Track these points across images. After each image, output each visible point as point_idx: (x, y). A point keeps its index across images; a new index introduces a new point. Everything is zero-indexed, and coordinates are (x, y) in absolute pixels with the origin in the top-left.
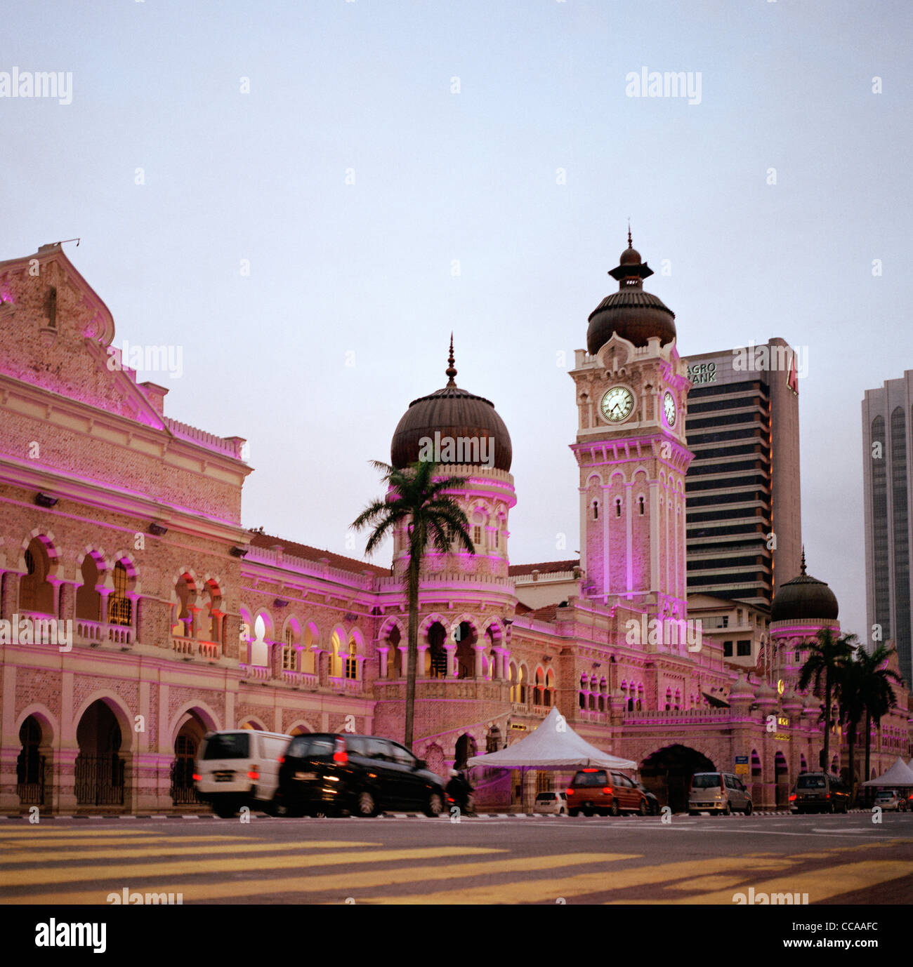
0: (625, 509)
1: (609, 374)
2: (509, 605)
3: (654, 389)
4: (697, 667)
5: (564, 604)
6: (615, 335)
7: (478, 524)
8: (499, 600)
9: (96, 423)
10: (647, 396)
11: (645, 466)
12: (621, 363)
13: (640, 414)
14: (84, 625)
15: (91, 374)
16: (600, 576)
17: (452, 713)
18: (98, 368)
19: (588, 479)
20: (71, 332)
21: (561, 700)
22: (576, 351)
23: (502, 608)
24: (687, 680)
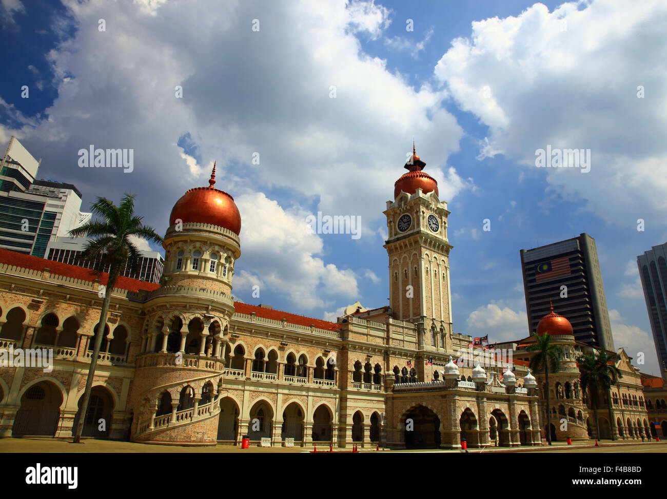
0: (409, 274)
1: (400, 210)
3: (419, 212)
5: (345, 321)
6: (403, 190)
8: (201, 302)
10: (416, 217)
12: (405, 203)
13: (414, 226)
19: (392, 262)
22: (388, 202)
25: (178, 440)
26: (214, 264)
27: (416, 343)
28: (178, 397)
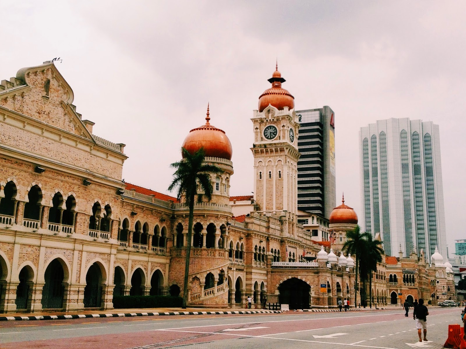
0: (273, 175)
1: (267, 120)
2: (230, 217)
3: (286, 127)
4: (302, 243)
5: (248, 215)
6: (270, 105)
7: (218, 182)
8: (225, 214)
9: (64, 137)
10: (283, 130)
11: (281, 158)
12: (272, 116)
13: (280, 137)
14: (51, 225)
15: (62, 116)
16: (262, 203)
17: (204, 263)
18: (66, 113)
19: (257, 163)
20: (55, 98)
21: (246, 256)
22: (254, 111)
23: (227, 218)
24: (298, 248)
25: (220, 304)
26: (218, 185)
27: (280, 231)
28: (218, 277)
